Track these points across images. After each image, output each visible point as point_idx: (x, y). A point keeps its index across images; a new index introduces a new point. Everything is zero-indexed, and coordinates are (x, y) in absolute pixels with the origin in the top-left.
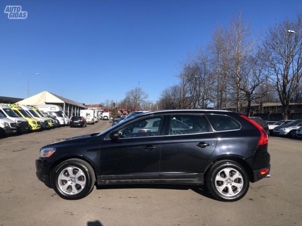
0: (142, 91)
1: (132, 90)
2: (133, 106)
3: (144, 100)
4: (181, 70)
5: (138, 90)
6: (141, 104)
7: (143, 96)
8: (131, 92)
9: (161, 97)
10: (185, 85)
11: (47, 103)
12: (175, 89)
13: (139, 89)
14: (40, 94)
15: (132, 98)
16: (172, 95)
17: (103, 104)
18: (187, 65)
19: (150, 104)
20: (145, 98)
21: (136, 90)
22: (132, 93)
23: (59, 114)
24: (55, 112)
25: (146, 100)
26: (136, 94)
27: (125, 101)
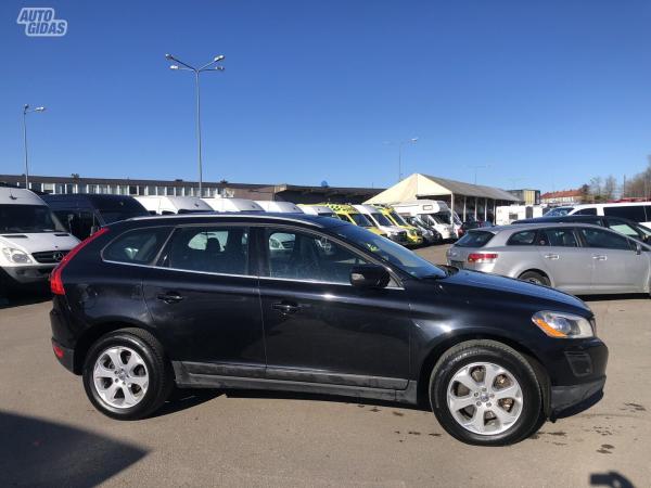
11: (419, 198)
14: (406, 182)
23: (442, 217)
24: (432, 215)
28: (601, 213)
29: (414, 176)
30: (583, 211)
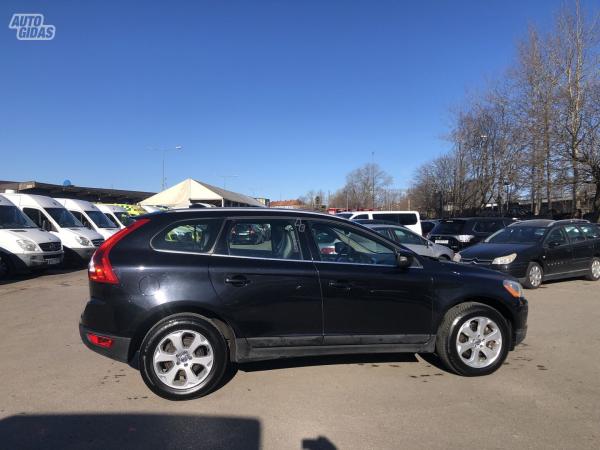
0: (379, 171)
1: (359, 170)
2: (362, 202)
3: (384, 188)
4: (452, 125)
5: (371, 169)
6: (378, 197)
7: (381, 181)
8: (356, 173)
9: (416, 182)
10: (463, 155)
11: (193, 201)
12: (443, 163)
13: (373, 168)
14: (180, 185)
15: (359, 184)
16: (439, 176)
17: (304, 199)
18: (465, 115)
19: (396, 195)
20: (386, 184)
21: (367, 169)
22: (359, 174)
25: (388, 188)
26: (367, 179)
27: (345, 192)
28: (371, 218)
29: (188, 180)
30: (360, 217)
